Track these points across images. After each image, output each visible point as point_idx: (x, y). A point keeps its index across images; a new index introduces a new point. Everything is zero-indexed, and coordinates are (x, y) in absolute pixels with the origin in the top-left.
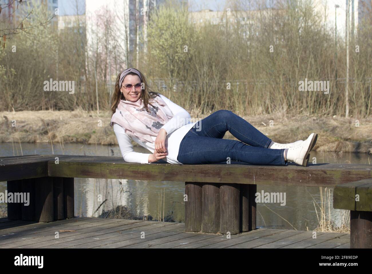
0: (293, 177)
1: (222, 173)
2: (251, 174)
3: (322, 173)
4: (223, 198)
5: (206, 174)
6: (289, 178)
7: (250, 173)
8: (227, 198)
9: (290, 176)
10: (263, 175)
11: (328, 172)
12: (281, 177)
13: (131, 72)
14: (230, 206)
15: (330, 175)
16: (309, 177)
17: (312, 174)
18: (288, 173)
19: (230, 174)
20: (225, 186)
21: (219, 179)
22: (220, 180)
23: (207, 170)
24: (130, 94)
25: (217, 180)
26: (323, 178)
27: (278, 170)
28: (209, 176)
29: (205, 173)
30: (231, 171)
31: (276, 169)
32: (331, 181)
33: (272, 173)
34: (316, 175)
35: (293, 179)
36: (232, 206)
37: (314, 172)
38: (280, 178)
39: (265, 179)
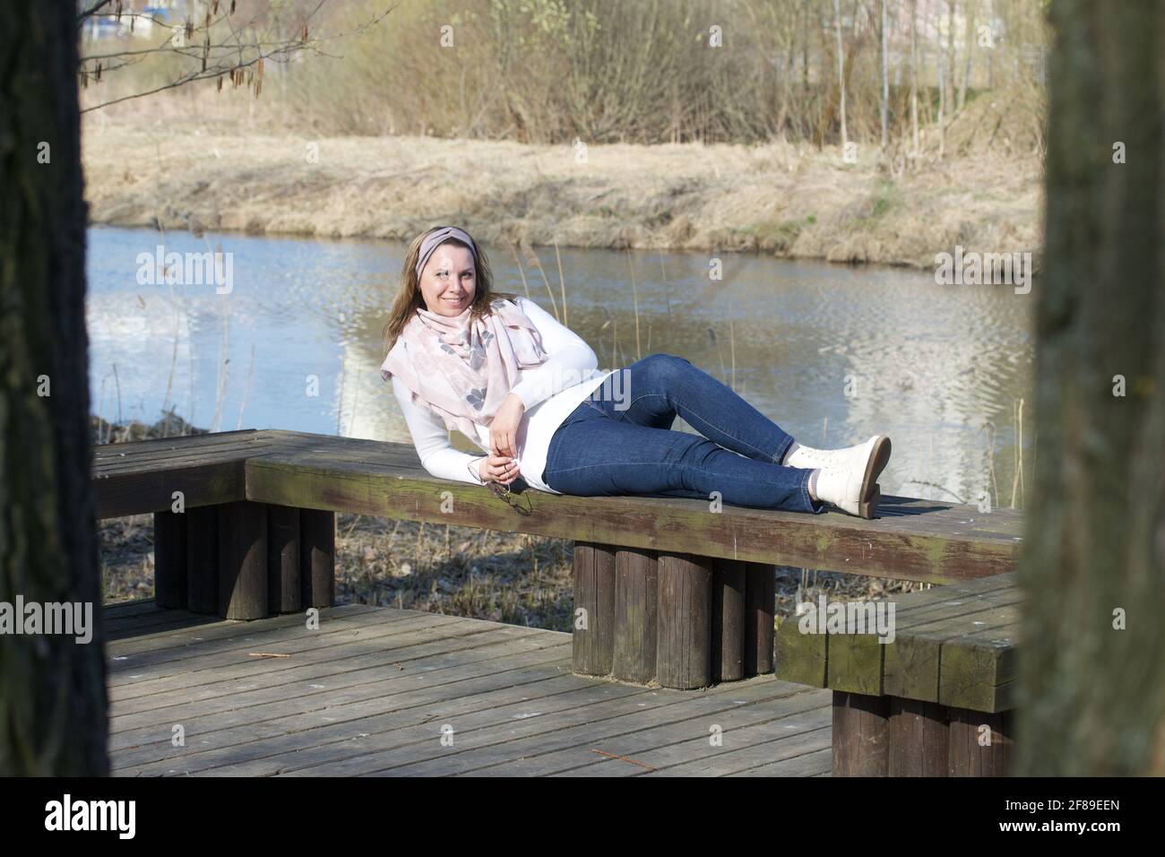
0: (829, 547)
1: (658, 524)
2: (728, 532)
3: (898, 541)
4: (664, 590)
5: (619, 522)
6: (819, 549)
7: (725, 528)
8: (672, 591)
9: (822, 544)
10: (756, 536)
11: (915, 542)
12: (801, 545)
13: (452, 238)
14: (679, 613)
15: (919, 548)
16: (868, 552)
17: (876, 543)
18: (817, 537)
19: (678, 527)
20: (670, 559)
21: (651, 539)
22: (654, 543)
23: (622, 514)
24: (445, 295)
25: (646, 542)
26: (902, 555)
27: (792, 525)
28: (627, 530)
29: (617, 521)
30: (679, 520)
31: (788, 523)
32: (922, 565)
33: (778, 531)
34: (884, 546)
35: (828, 553)
36: (686, 614)
37: (880, 539)
38: (798, 549)
39: (762, 549)
